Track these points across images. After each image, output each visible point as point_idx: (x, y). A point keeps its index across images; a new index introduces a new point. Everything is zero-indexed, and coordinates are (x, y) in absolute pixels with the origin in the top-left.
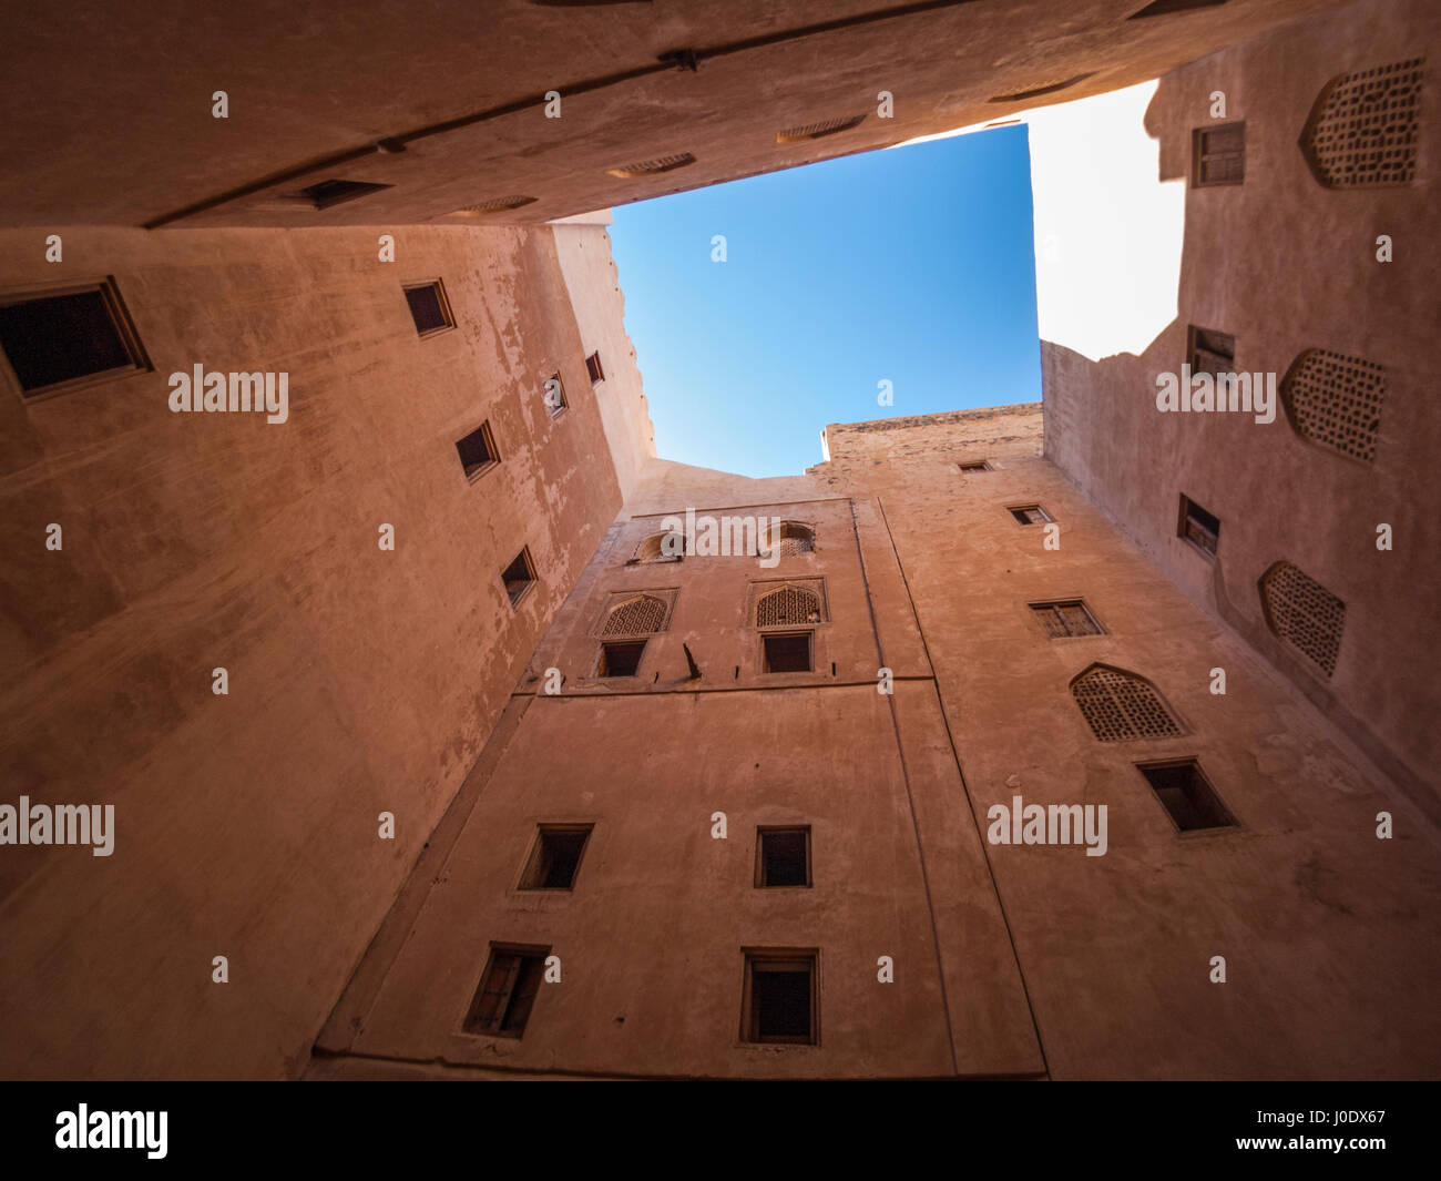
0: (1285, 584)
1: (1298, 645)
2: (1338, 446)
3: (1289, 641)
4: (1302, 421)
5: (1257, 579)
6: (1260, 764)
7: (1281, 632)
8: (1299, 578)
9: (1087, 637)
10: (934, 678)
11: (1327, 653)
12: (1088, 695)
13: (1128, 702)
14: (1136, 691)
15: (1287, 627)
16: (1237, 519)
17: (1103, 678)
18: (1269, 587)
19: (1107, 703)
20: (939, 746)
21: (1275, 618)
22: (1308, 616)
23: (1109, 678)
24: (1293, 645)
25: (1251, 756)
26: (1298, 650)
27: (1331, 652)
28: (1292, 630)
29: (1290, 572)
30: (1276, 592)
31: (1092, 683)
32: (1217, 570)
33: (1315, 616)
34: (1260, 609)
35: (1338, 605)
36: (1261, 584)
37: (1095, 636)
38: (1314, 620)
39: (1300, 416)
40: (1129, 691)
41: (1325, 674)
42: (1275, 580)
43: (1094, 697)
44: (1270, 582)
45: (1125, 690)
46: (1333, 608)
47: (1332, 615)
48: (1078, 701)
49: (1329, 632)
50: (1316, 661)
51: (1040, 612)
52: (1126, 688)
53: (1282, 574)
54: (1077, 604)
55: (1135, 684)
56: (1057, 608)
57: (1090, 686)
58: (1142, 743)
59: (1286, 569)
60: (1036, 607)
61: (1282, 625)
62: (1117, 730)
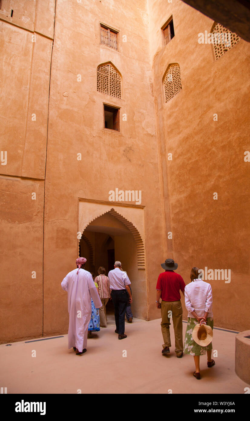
0: (175, 70)
1: (165, 89)
2: (215, 47)
3: (164, 86)
4: (215, 29)
5: (170, 63)
6: (135, 117)
7: (164, 82)
8: (179, 72)
9: (113, 50)
10: (53, 40)
11: (169, 97)
12: (102, 72)
13: (112, 80)
14: (116, 78)
15: (167, 82)
16: (179, 41)
17: (109, 68)
18: (171, 67)
19: (106, 78)
20: (45, 71)
21: (166, 77)
22: (173, 84)
23: (111, 69)
24: (164, 88)
25: (134, 113)
26: (164, 90)
27: (170, 97)
28: (167, 84)
29: (178, 68)
30: (171, 71)
31: (105, 69)
32: (162, 50)
33: (174, 85)
34: (164, 72)
35: (181, 87)
36: (170, 65)
37: (115, 51)
38: (173, 86)
39: (216, 27)
40: (114, 77)
41: (165, 101)
42: (173, 67)
43: (103, 74)
44: (172, 66)
45: (113, 76)
46: (179, 87)
47: (177, 89)
48: (98, 73)
49: (174, 92)
50: (166, 96)
51: (103, 29)
52: (114, 75)
53: (176, 67)
54: (116, 33)
55: (117, 75)
56: (109, 31)
57: (104, 69)
58: (109, 97)
59: (178, 67)
60: (102, 26)
61: (166, 81)
62: (104, 89)
